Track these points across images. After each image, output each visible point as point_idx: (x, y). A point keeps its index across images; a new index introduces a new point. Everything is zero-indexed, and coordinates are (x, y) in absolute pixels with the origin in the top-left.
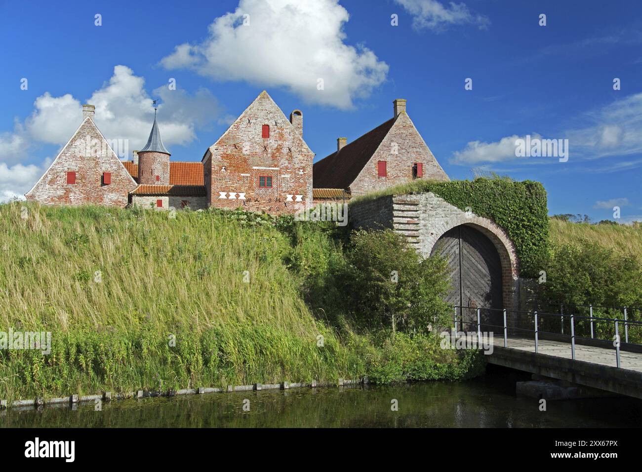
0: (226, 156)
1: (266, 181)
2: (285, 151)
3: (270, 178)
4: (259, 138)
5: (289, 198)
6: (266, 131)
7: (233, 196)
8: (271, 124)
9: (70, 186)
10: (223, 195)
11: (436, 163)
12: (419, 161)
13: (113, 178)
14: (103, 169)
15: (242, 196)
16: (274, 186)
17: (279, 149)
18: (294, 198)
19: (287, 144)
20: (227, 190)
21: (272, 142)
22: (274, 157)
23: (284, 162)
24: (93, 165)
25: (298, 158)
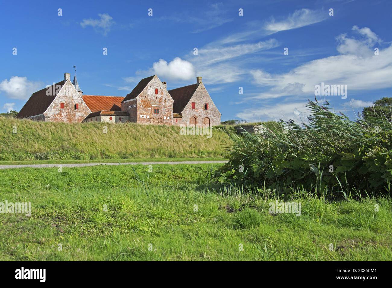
0: (142, 101)
1: (157, 111)
2: (164, 99)
3: (158, 110)
4: (154, 94)
5: (165, 118)
6: (157, 91)
7: (145, 116)
8: (159, 88)
9: (62, 109)
10: (141, 116)
11: (213, 103)
12: (207, 103)
13: (79, 106)
14: (75, 102)
15: (148, 117)
16: (160, 113)
17: (161, 98)
18: (167, 118)
19: (164, 96)
20: (143, 114)
21: (159, 96)
22: (159, 101)
23: (163, 104)
24: (71, 100)
25: (168, 102)
